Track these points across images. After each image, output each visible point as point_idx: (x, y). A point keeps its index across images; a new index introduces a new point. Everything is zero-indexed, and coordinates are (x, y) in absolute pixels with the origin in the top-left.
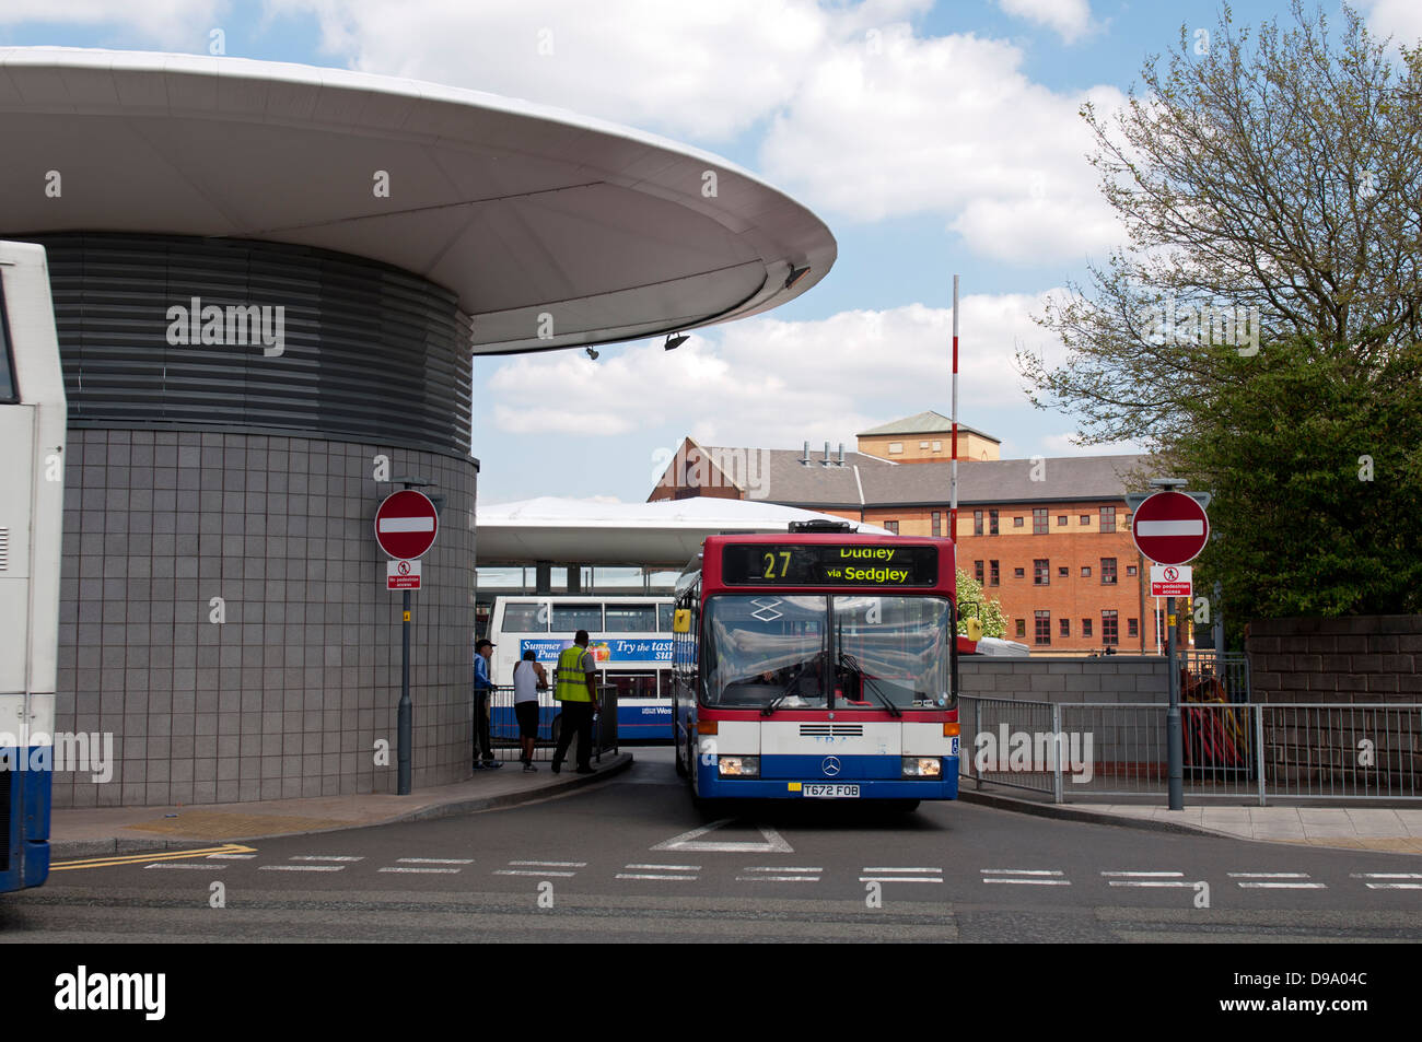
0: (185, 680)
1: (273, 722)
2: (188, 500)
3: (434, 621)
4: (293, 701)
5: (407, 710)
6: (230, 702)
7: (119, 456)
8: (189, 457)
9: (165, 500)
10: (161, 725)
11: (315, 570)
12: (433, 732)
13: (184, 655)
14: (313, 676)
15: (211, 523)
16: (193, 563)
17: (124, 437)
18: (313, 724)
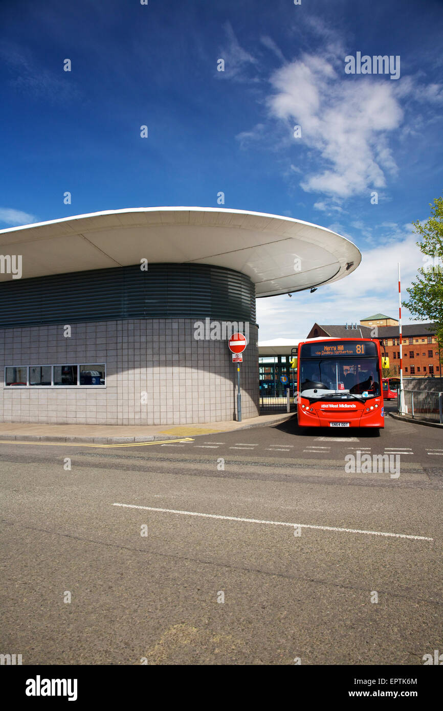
0: (176, 389)
1: (201, 401)
2: (175, 338)
3: (247, 371)
4: (207, 394)
5: (239, 397)
6: (189, 395)
7: (156, 326)
8: (175, 326)
9: (169, 338)
10: (170, 402)
11: (212, 357)
12: (248, 403)
13: (176, 382)
14: (212, 387)
15: (182, 345)
16: (177, 356)
17: (157, 321)
18: (213, 401)
